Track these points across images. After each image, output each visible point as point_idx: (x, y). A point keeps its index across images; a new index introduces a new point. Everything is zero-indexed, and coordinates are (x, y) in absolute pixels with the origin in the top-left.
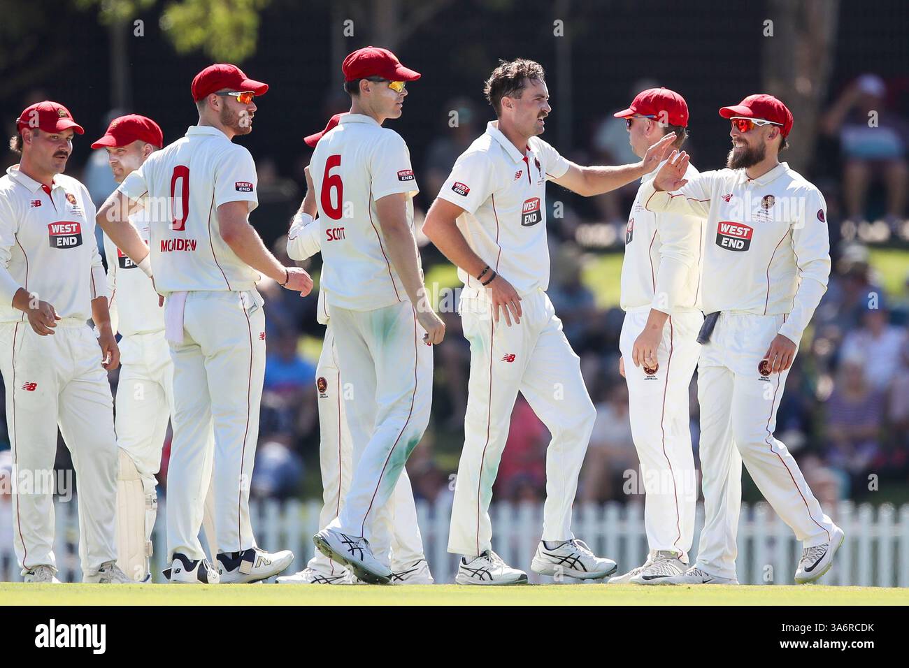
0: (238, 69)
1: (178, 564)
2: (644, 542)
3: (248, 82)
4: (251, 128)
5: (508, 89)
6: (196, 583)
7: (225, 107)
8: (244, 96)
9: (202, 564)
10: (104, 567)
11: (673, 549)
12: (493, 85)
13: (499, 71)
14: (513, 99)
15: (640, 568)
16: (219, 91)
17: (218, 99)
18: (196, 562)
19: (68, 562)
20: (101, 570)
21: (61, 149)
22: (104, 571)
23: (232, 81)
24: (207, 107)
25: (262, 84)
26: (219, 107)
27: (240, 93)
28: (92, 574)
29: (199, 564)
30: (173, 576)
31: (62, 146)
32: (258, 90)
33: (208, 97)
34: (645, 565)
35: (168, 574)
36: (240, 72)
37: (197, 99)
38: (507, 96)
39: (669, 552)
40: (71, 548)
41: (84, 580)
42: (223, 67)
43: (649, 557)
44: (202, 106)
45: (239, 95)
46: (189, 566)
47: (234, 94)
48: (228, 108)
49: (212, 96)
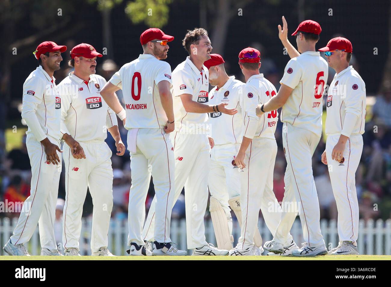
0: (160, 30)
1: (133, 247)
2: (337, 237)
3: (165, 36)
4: (167, 56)
5: (193, 41)
6: (141, 255)
7: (155, 47)
8: (164, 42)
9: (143, 247)
10: (101, 249)
11: (350, 240)
12: (186, 41)
13: (188, 34)
14: (196, 45)
15: (336, 248)
16: (153, 41)
17: (152, 44)
18: (141, 246)
19: (85, 247)
20: (99, 250)
21: (93, 64)
22: (101, 251)
23: (158, 36)
24: (147, 48)
25: (171, 37)
26: (153, 47)
27: (162, 41)
28: (96, 252)
29: (142, 247)
30: (131, 252)
31: (93, 63)
32: (169, 39)
33: (148, 43)
34: (338, 247)
35: (129, 252)
36: (162, 31)
37: (143, 44)
38: (193, 44)
39: (348, 241)
40: (86, 241)
41: (92, 254)
42: (154, 30)
43: (339, 243)
44: (145, 47)
45: (161, 42)
46: (138, 248)
47: (159, 42)
48: (157, 48)
49: (149, 43)
